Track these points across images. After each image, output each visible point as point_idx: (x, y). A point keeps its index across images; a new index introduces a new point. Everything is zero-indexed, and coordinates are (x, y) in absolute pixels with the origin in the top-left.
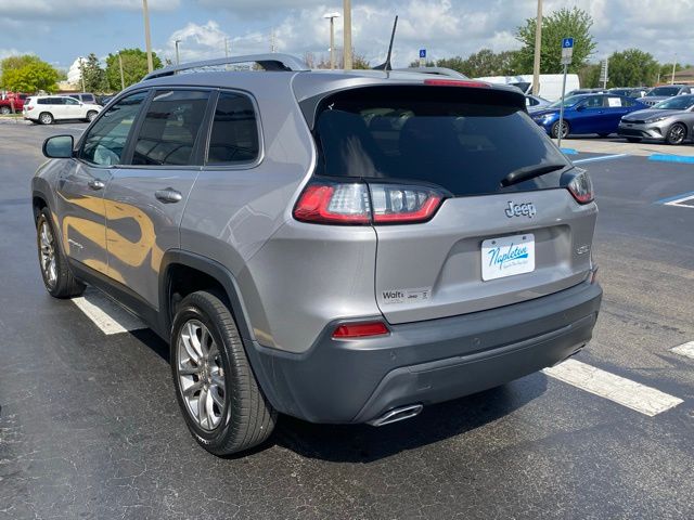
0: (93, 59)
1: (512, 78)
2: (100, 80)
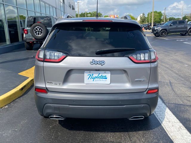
0: (144, 14)
2: (145, 20)
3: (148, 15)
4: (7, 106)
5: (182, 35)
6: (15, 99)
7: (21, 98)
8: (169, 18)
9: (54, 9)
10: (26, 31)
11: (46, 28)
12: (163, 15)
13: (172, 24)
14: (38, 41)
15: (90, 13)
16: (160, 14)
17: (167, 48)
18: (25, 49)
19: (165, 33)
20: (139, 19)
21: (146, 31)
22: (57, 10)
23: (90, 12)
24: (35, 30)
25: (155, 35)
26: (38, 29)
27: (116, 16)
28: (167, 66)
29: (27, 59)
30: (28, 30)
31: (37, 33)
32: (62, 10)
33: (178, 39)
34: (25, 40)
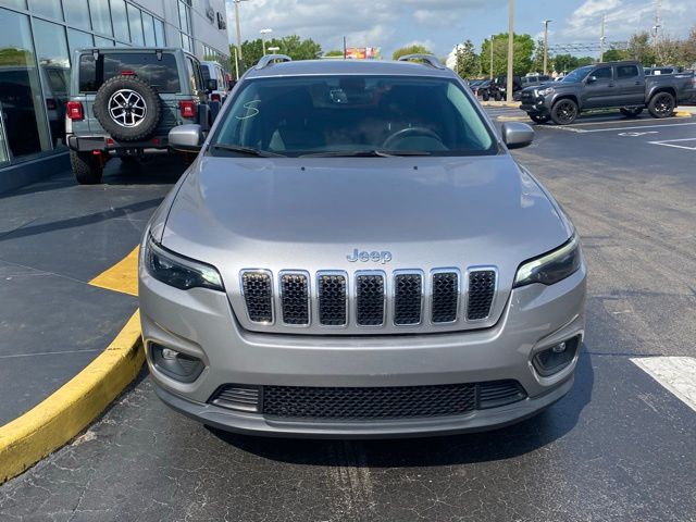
0: (469, 45)
2: (473, 65)
3: (485, 47)
4: (90, 436)
5: (628, 115)
6: (117, 399)
7: (138, 390)
8: (554, 57)
9: (158, 25)
10: (76, 110)
11: (157, 94)
12: (537, 45)
13: (594, 78)
14: (126, 145)
15: (275, 43)
16: (525, 43)
17: (600, 164)
18: (74, 178)
19: (571, 109)
20: (452, 63)
21: (486, 103)
22: (168, 27)
23: (273, 40)
24: (114, 105)
25: (533, 118)
26: (127, 100)
27: (368, 53)
28: (644, 231)
29: (96, 218)
30: (84, 104)
31: (124, 115)
32: (184, 29)
33: (622, 131)
34: (74, 145)
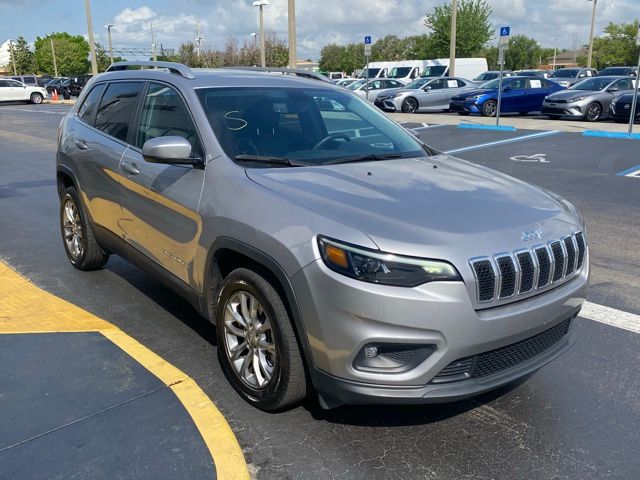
0: (22, 42)
1: (429, 61)
2: (29, 62)
